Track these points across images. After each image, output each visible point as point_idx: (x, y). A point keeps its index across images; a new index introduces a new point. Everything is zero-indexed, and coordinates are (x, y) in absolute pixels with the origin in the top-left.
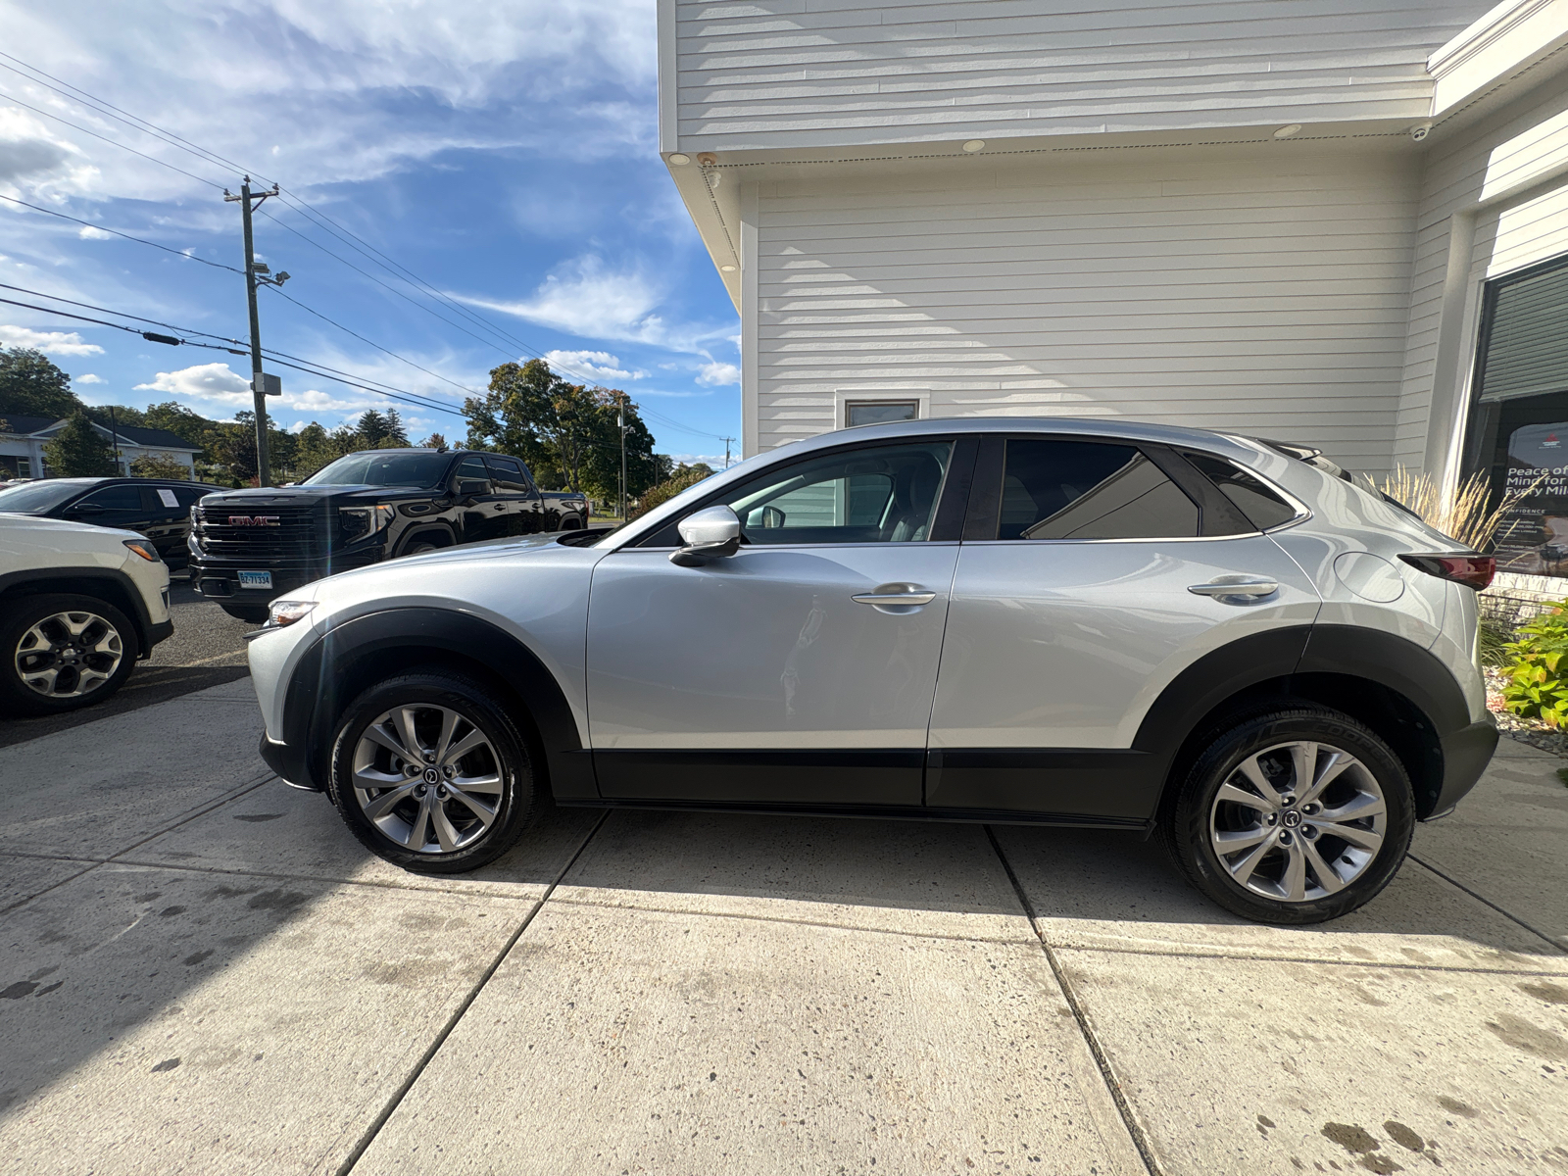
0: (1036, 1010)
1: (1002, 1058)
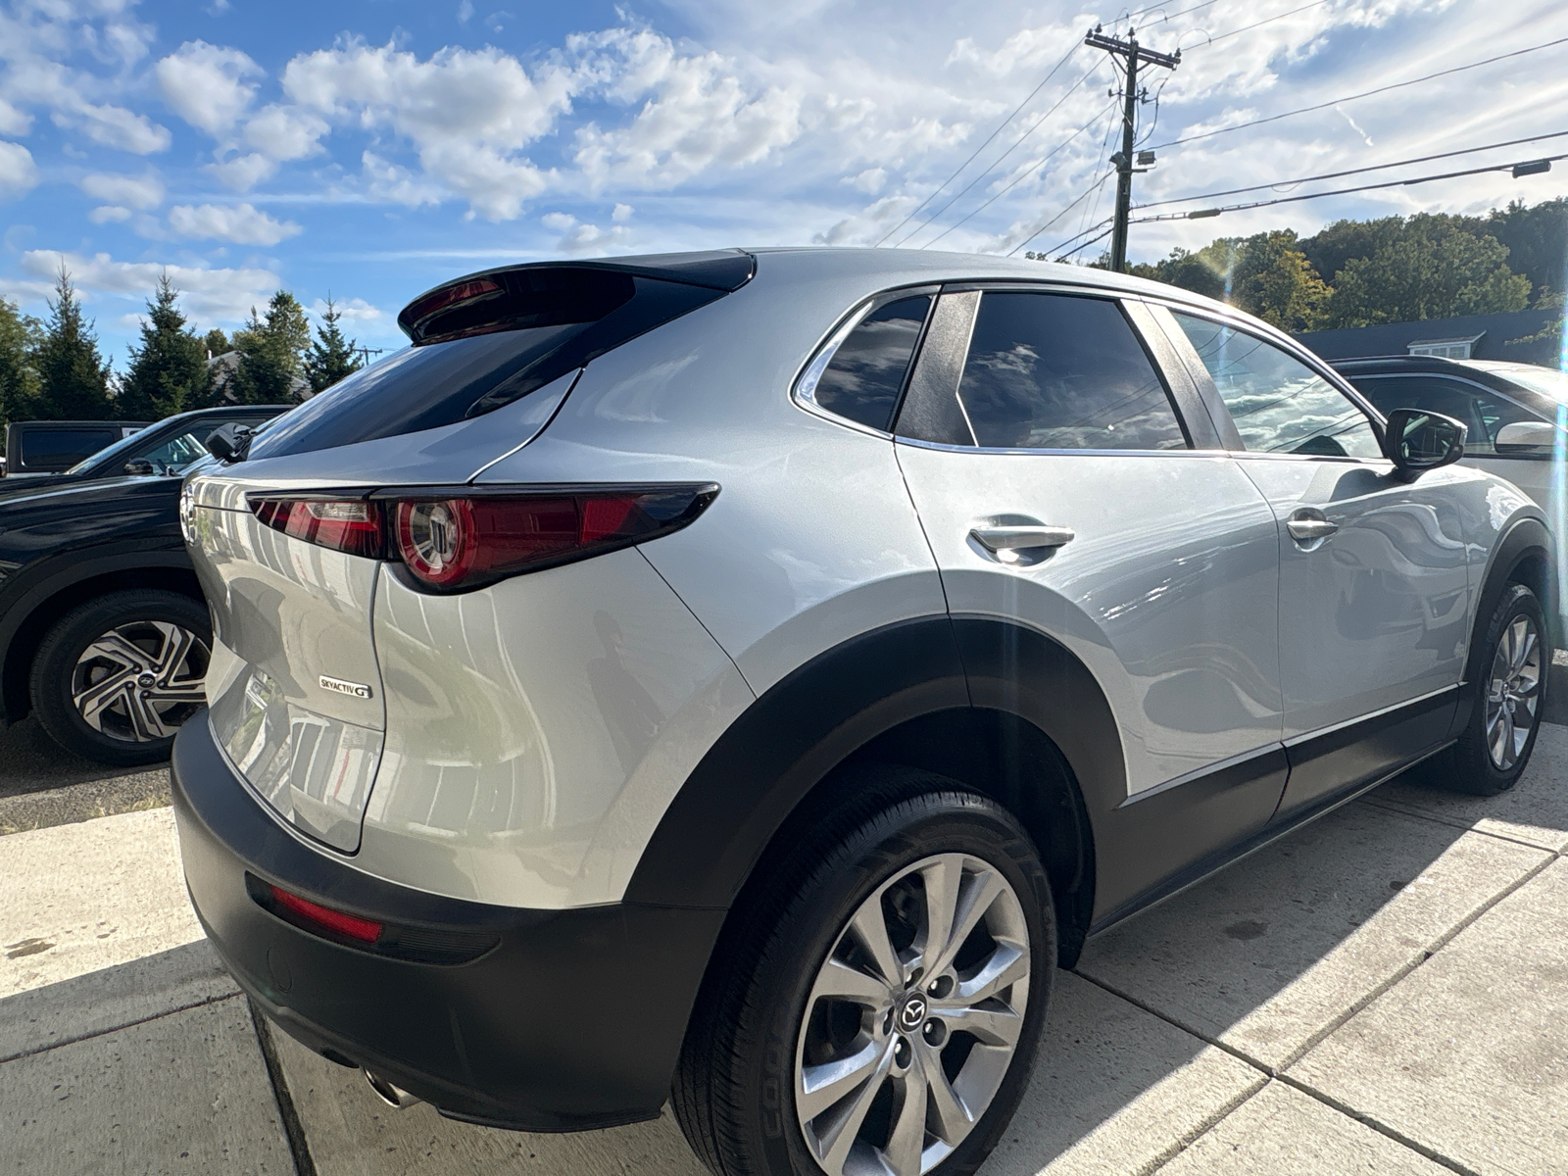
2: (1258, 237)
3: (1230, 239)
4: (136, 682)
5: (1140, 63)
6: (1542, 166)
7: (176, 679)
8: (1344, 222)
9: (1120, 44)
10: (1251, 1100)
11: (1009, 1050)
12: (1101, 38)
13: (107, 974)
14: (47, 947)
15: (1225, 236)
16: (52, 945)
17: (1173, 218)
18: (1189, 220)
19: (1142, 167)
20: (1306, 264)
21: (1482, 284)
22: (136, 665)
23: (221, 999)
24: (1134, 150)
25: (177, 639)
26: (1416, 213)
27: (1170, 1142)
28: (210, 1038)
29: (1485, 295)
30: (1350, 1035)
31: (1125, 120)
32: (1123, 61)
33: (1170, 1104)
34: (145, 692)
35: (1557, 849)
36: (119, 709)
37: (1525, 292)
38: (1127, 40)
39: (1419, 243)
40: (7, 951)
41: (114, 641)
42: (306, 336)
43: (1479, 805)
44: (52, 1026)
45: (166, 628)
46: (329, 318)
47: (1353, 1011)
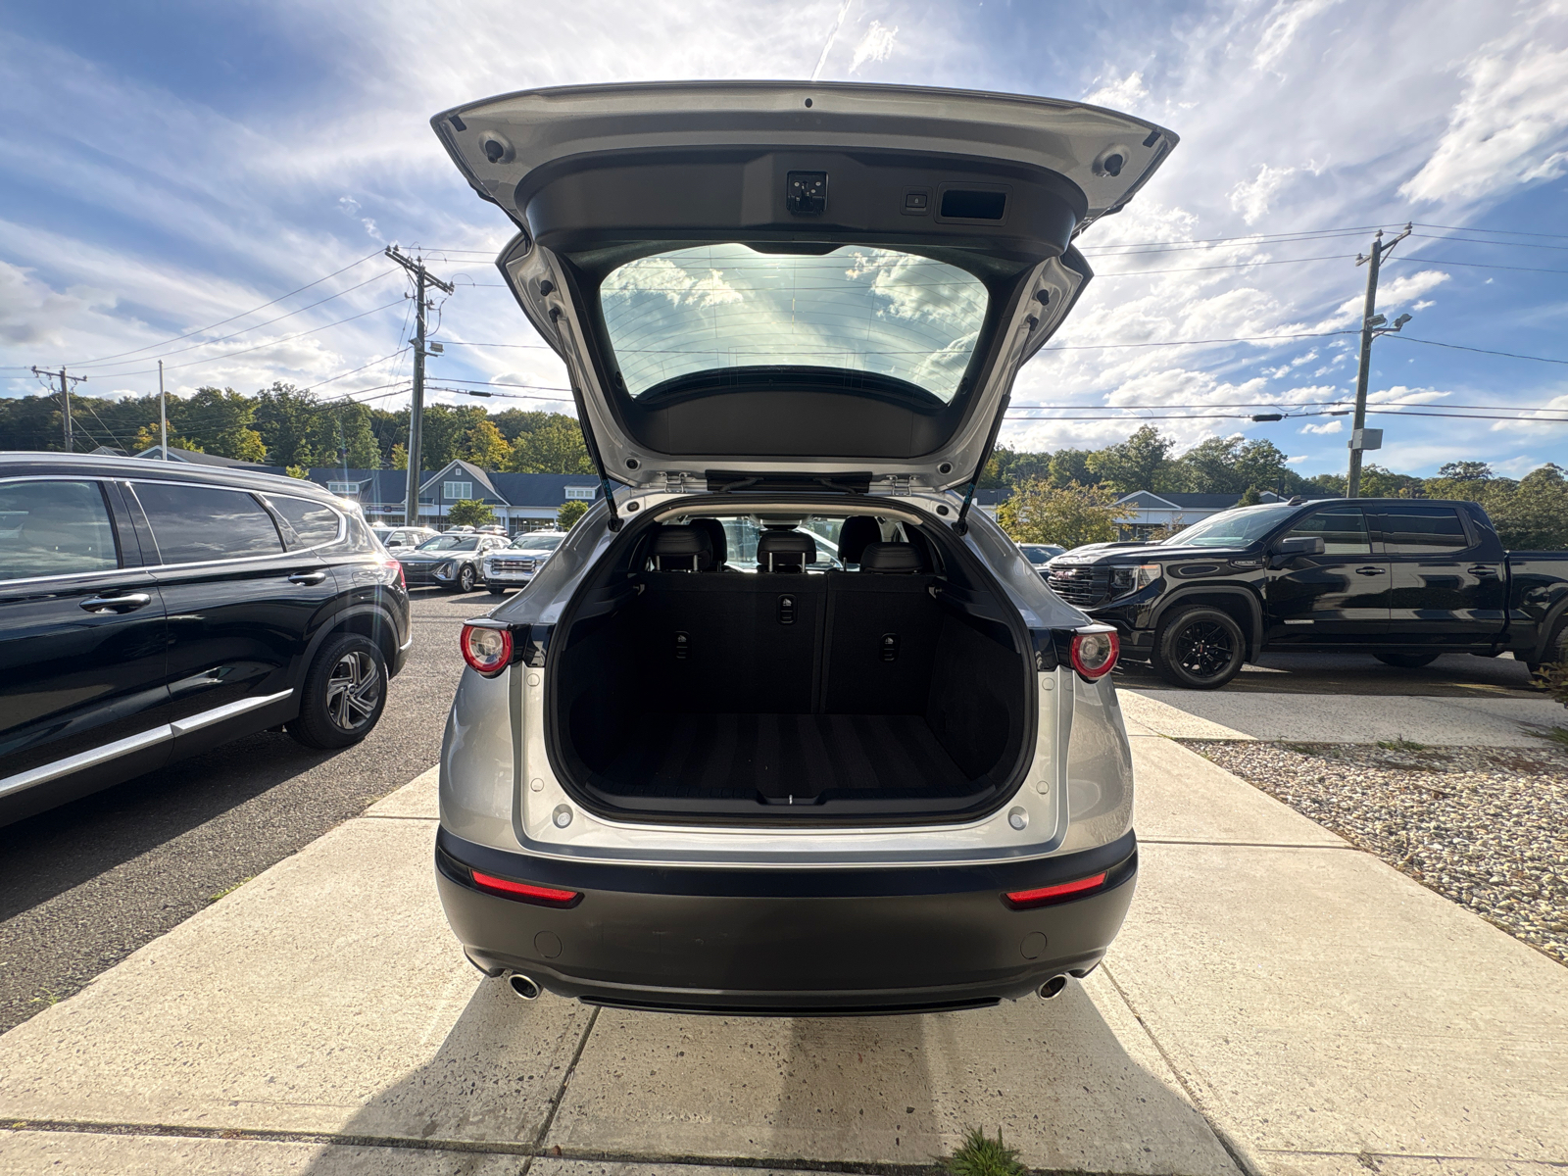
0: (448, 1100)
1: (417, 1056)
5: (426, 282)
9: (413, 265)
12: (398, 255)
19: (432, 352)
20: (497, 430)
24: (426, 339)
31: (418, 317)
32: (415, 277)
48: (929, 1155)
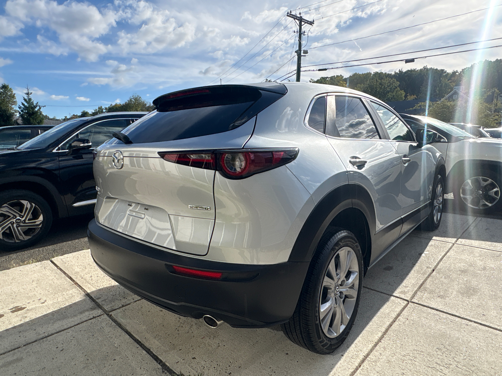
2: (332, 77)
3: (325, 77)
4: (15, 222)
5: (303, 23)
6: (412, 60)
7: (29, 220)
8: (356, 73)
9: (297, 17)
10: (406, 308)
11: (355, 299)
12: (291, 15)
13: (53, 314)
14: (24, 308)
15: (323, 76)
16: (25, 308)
17: (314, 71)
18: (318, 71)
19: (304, 55)
20: (346, 85)
21: (393, 93)
22: (14, 215)
23: (98, 316)
24: (302, 49)
25: (29, 206)
26: (375, 72)
27: (391, 320)
28: (102, 328)
29: (394, 96)
30: (423, 290)
31: (299, 40)
32: (298, 22)
33: (387, 311)
34: (18, 225)
35: (453, 242)
36: (8, 231)
37: (403, 95)
38: (299, 16)
39: (376, 80)
40: (10, 311)
41: (6, 207)
42: (15, 100)
43: (431, 233)
44: (43, 331)
45: (25, 202)
46: (28, 94)
47: (422, 285)
48: (180, 371)
